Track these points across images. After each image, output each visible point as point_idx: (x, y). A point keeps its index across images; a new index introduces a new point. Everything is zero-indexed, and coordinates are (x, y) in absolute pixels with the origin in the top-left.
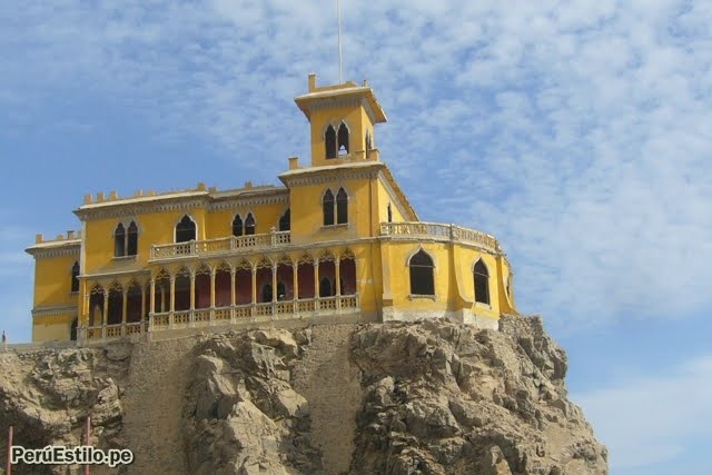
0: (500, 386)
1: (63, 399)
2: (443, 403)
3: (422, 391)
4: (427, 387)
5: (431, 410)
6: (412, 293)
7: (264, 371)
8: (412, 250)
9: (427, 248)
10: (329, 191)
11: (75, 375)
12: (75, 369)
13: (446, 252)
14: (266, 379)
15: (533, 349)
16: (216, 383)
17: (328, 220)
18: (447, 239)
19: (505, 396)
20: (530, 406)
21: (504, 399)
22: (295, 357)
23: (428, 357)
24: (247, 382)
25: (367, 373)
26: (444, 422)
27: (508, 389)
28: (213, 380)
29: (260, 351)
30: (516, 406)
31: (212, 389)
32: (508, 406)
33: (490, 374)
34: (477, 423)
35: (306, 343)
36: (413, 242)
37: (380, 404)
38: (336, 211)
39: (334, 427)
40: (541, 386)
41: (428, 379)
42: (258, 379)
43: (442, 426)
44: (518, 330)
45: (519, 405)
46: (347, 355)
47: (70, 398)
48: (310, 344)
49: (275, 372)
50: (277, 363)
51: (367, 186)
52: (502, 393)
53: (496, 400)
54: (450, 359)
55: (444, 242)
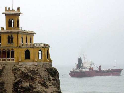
0: (40, 80)
5: (26, 86)
10: (9, 36)
17: (9, 42)
25: (15, 75)
33: (38, 78)
36: (26, 48)
38: (10, 40)
39: (9, 85)
46: (12, 71)
55: (32, 47)
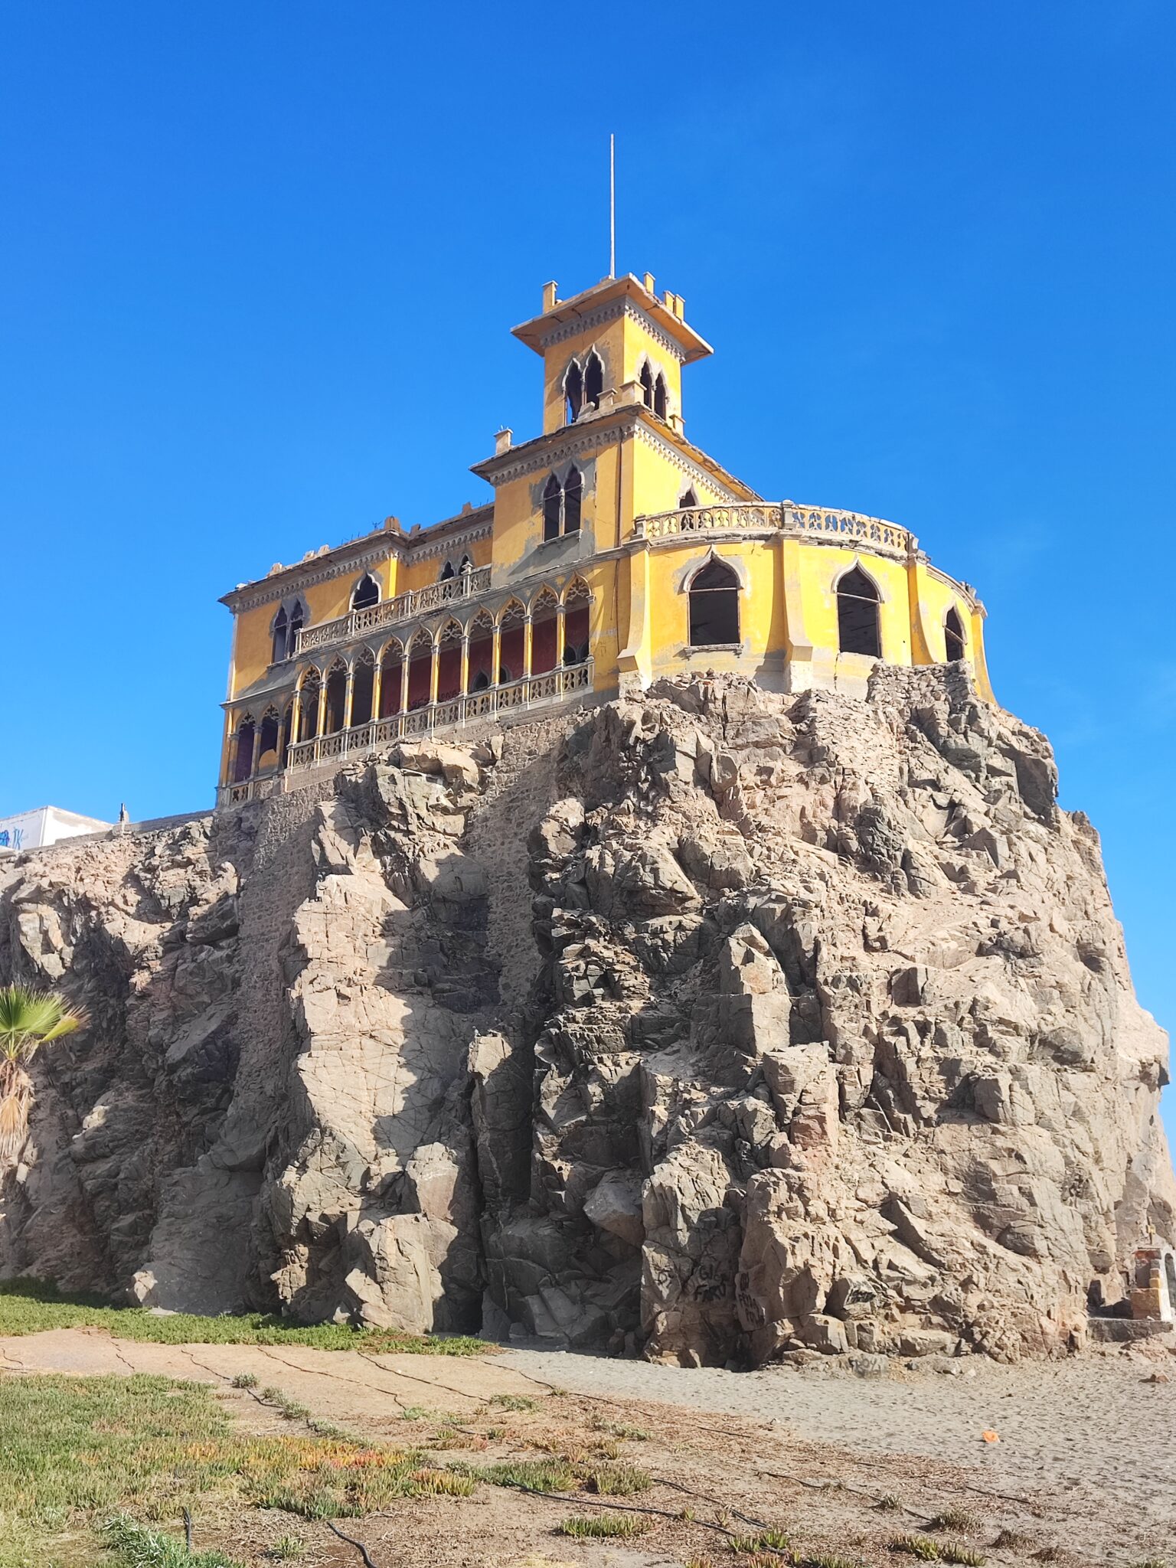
0: (823, 804)
1: (164, 903)
2: (659, 841)
3: (629, 822)
4: (639, 813)
5: (628, 855)
6: (694, 641)
7: (404, 818)
8: (695, 558)
9: (723, 552)
10: (553, 479)
11: (189, 862)
12: (189, 852)
13: (770, 553)
14: (408, 833)
15: (944, 729)
16: (322, 848)
18: (771, 530)
19: (834, 823)
20: (886, 841)
21: (828, 831)
22: (470, 789)
23: (639, 748)
24: (375, 840)
26: (649, 879)
27: (840, 809)
28: (320, 843)
29: (393, 780)
30: (854, 845)
31: (317, 859)
32: (837, 845)
33: (801, 780)
34: (732, 879)
35: (492, 761)
36: (696, 544)
37: (547, 853)
40: (953, 806)
41: (643, 796)
42: (392, 834)
43: (645, 888)
44: (915, 696)
45: (862, 842)
47: (175, 900)
48: (498, 763)
49: (429, 819)
50: (433, 802)
51: (615, 449)
52: (825, 818)
53: (809, 836)
54: (691, 749)
55: (761, 537)
